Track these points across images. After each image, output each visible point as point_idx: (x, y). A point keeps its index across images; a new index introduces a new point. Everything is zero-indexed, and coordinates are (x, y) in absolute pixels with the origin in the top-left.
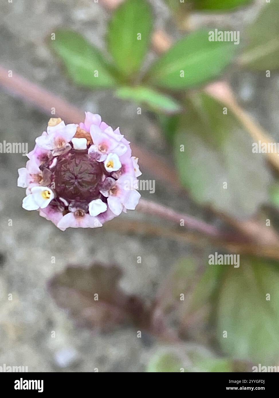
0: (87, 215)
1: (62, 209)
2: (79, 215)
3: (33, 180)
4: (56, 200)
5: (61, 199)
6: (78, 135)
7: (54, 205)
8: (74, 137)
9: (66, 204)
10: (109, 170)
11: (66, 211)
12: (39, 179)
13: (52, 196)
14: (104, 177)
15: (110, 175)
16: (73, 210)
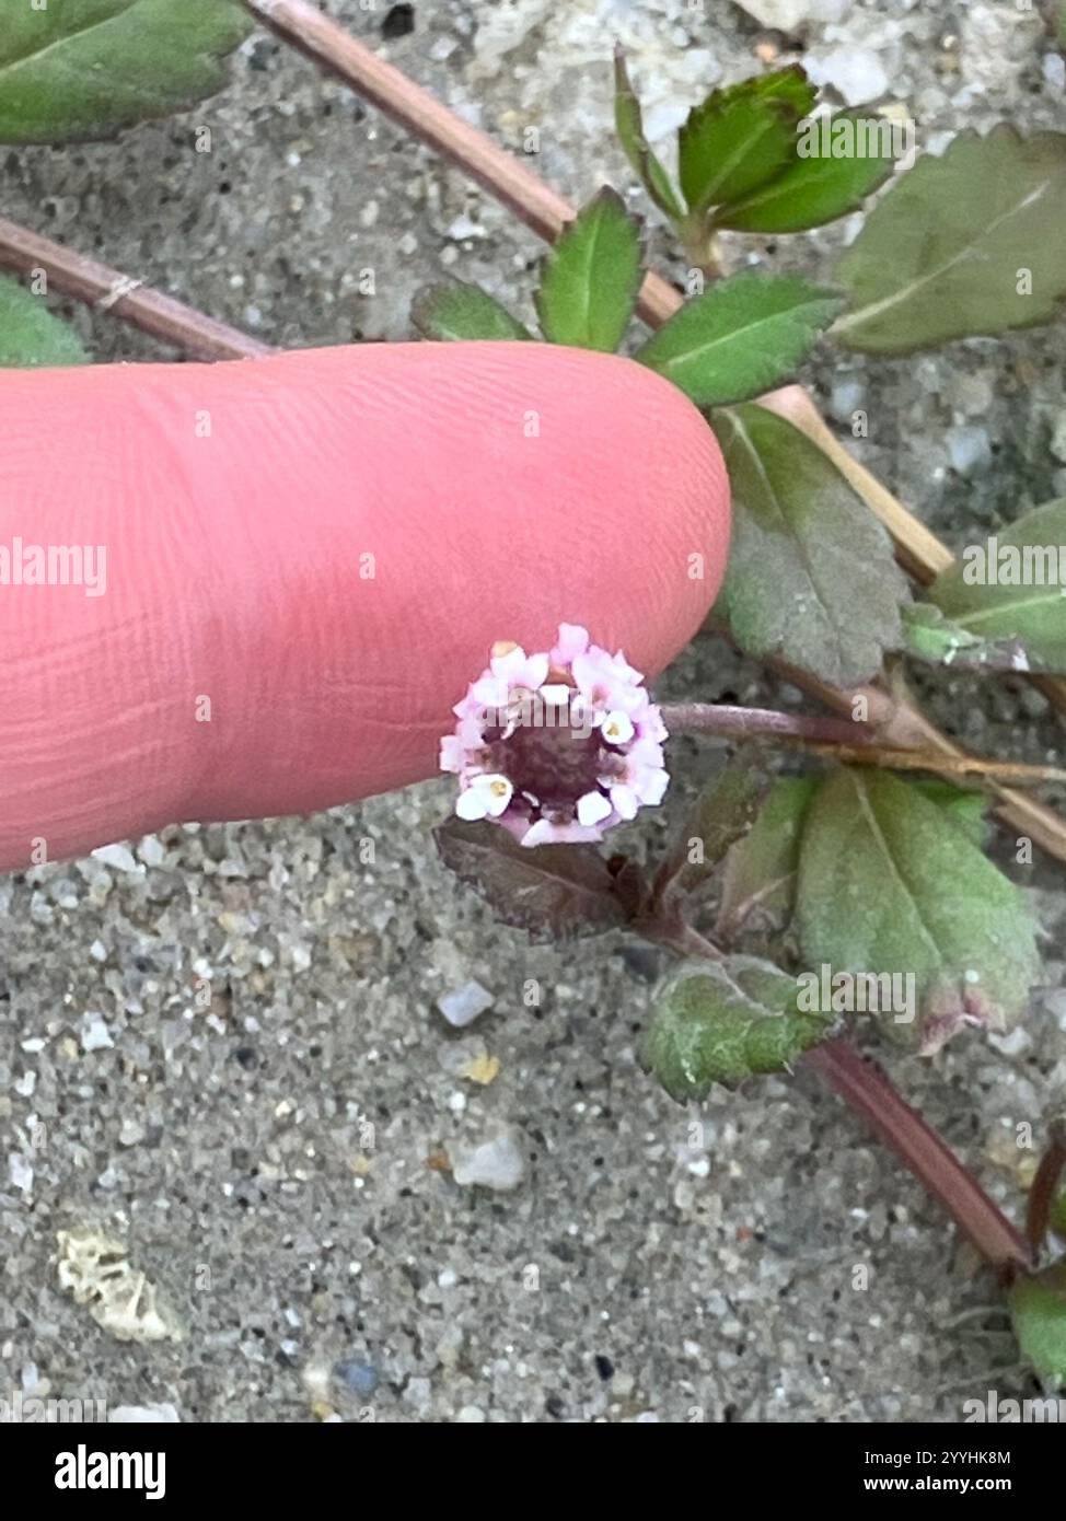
0: (573, 822)
1: (530, 812)
2: (560, 821)
3: (471, 760)
4: (516, 796)
5: (526, 794)
6: (552, 679)
7: (516, 805)
8: (545, 683)
9: (536, 803)
10: (610, 739)
11: (536, 816)
12: (483, 757)
13: (509, 790)
14: (602, 751)
15: (612, 748)
16: (551, 814)
